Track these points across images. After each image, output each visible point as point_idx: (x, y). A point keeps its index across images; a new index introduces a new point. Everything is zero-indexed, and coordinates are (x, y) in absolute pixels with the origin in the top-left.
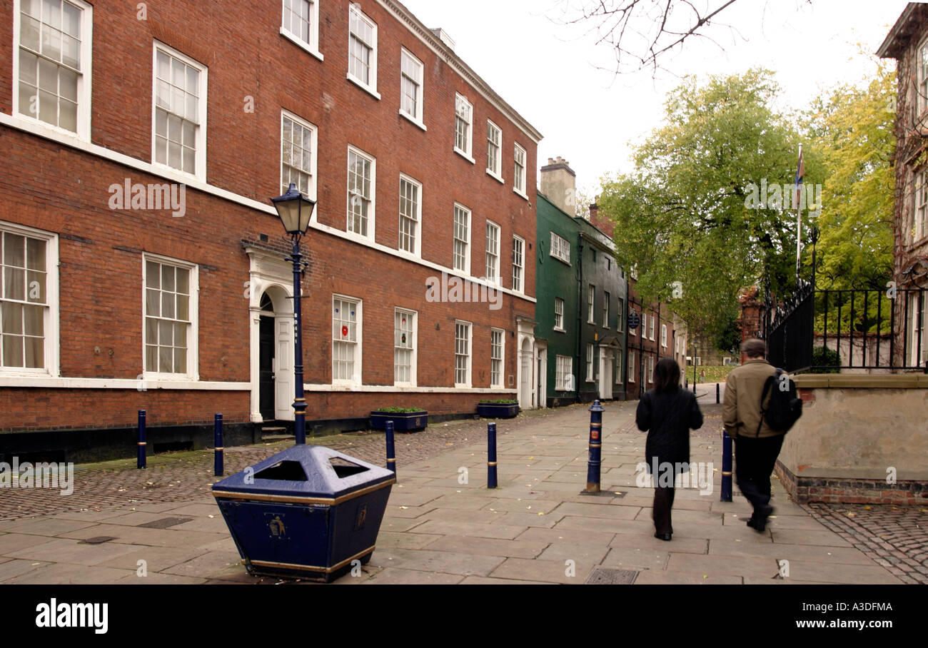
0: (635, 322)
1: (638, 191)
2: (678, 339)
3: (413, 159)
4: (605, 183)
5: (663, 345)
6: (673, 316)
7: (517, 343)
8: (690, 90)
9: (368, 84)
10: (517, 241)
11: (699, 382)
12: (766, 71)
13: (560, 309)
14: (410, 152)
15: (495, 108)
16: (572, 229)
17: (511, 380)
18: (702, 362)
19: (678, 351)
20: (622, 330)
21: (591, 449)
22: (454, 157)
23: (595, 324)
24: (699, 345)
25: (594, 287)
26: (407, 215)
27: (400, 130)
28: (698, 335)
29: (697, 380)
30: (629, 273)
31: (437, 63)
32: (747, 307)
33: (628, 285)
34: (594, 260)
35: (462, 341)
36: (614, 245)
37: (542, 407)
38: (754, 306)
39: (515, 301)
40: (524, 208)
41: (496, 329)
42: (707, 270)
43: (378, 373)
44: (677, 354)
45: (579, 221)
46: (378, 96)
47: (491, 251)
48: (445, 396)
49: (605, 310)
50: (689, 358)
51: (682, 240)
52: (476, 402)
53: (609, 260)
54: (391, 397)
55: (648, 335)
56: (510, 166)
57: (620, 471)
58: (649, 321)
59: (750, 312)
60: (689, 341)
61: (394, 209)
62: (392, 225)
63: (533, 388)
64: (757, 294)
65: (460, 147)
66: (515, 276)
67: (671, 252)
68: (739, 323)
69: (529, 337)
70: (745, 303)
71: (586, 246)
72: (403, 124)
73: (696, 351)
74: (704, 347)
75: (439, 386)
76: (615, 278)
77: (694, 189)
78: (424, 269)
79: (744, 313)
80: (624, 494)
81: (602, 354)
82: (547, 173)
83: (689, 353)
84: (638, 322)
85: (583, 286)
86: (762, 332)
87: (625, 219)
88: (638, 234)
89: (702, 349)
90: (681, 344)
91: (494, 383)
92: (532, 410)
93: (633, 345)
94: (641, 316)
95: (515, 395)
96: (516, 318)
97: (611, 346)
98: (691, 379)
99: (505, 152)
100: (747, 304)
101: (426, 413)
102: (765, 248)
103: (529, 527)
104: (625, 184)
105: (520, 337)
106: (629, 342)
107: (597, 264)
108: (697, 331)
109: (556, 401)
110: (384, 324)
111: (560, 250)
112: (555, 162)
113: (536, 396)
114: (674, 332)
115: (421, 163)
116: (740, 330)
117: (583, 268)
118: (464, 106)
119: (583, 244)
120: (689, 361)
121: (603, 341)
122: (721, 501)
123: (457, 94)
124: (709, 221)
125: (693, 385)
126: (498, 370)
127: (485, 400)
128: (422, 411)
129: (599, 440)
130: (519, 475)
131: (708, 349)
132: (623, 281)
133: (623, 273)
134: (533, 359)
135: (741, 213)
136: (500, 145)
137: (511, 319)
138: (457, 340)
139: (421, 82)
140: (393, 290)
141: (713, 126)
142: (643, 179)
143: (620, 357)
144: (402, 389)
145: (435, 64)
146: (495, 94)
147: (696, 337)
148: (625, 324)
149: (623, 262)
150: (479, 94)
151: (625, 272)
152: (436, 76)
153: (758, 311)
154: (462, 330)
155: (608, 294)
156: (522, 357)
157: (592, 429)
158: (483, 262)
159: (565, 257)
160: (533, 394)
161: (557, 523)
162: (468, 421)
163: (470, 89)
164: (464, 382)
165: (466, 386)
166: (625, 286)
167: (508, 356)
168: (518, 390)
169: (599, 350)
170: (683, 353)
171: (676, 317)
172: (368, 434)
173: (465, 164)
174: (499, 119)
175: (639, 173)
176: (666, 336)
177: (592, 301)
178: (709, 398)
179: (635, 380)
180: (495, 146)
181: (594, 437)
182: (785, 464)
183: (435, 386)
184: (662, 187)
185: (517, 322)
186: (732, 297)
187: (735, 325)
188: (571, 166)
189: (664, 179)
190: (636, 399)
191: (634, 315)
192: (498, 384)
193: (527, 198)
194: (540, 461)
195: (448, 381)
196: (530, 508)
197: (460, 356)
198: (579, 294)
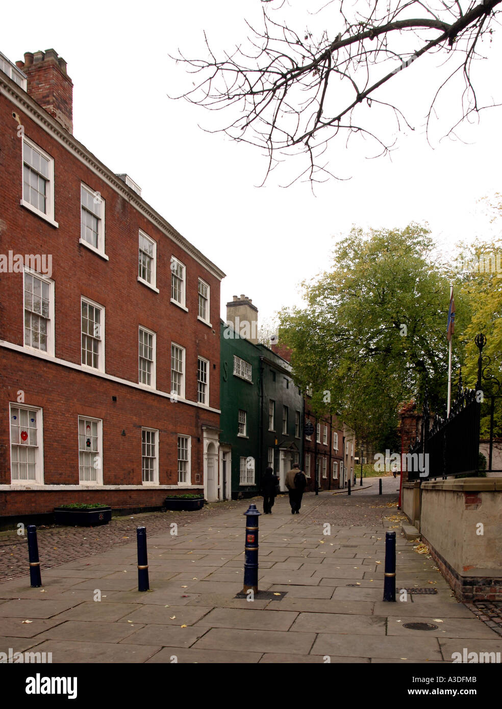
0: (310, 430)
1: (311, 324)
2: (347, 444)
3: (95, 284)
4: (283, 316)
5: (335, 448)
6: (343, 426)
7: (202, 447)
8: (356, 242)
9: (45, 213)
10: (202, 362)
11: (365, 477)
12: (422, 230)
13: (243, 419)
14: (92, 278)
15: (179, 247)
16: (254, 354)
17: (198, 477)
18: (367, 461)
19: (347, 453)
20: (299, 437)
21: (247, 552)
22: (138, 286)
23: (275, 431)
24: (365, 449)
25: (274, 401)
26: (90, 334)
27: (80, 258)
28: (365, 441)
29: (363, 475)
30: (305, 390)
31: (119, 201)
32: (406, 417)
33: (304, 400)
34: (274, 380)
35: (148, 446)
36: (291, 368)
37: (227, 500)
38: (412, 417)
39: (200, 412)
40: (208, 334)
41: (181, 435)
42: (371, 388)
43: (61, 474)
44: (347, 455)
45: (260, 347)
46: (56, 225)
47: (177, 369)
48: (133, 492)
49: (285, 421)
50: (357, 458)
51: (349, 364)
52: (163, 496)
53: (288, 380)
54: (76, 495)
55: (322, 441)
56: (194, 298)
57: (284, 566)
58: (322, 430)
59: (408, 421)
60: (357, 445)
61: (75, 328)
62: (74, 342)
63: (219, 484)
64: (414, 407)
65: (144, 277)
66: (201, 391)
67: (341, 374)
68: (398, 430)
69: (214, 442)
70: (403, 414)
71: (267, 369)
72: (84, 253)
73: (362, 453)
74: (369, 450)
75: (126, 485)
76: (293, 394)
77: (360, 322)
78: (108, 383)
79: (403, 423)
80: (283, 594)
81: (282, 456)
82: (232, 308)
83: (356, 454)
84: (313, 431)
85: (264, 400)
86: (420, 437)
87: (301, 346)
88: (312, 359)
89: (368, 451)
90: (350, 447)
91: (181, 481)
92: (218, 502)
93: (308, 448)
94: (316, 426)
95: (201, 491)
96: (202, 427)
97: (289, 449)
98: (359, 475)
99: (189, 285)
100: (406, 415)
101: (109, 508)
102: (420, 372)
103: (163, 647)
104: (301, 318)
105: (206, 442)
106: (305, 446)
107: (277, 383)
108: (363, 438)
109: (240, 494)
110: (67, 430)
111: (243, 371)
112: (239, 299)
113: (221, 491)
114: (344, 438)
115: (103, 288)
116: (400, 437)
117: (264, 386)
118: (146, 243)
119: (264, 366)
120: (357, 460)
121: (283, 446)
122: (384, 601)
123: (140, 231)
124: (372, 350)
125: (360, 479)
126: (185, 469)
127: (172, 496)
128: (105, 506)
129: (255, 543)
130: (180, 573)
131: (373, 452)
132: (300, 397)
133: (300, 391)
134: (219, 460)
135: (400, 342)
136: (184, 279)
137: (197, 426)
138: (144, 445)
139: (102, 216)
140: (75, 400)
141: (376, 271)
142: (316, 314)
143: (297, 458)
144: (88, 487)
145: (117, 202)
146: (178, 234)
147: (363, 443)
148: (301, 432)
149: (298, 381)
150: (162, 232)
151: (302, 391)
152: (118, 213)
153: (415, 420)
154: (150, 436)
155: (286, 407)
156: (208, 459)
157: (248, 532)
158: (169, 378)
159: (247, 376)
160: (219, 489)
161: (198, 638)
162: (155, 513)
163: (152, 227)
164: (152, 480)
165: (154, 483)
166: (301, 402)
167: (194, 458)
168: (205, 486)
169: (279, 453)
170: (352, 455)
171: (345, 426)
172: (51, 528)
173: (150, 294)
174: (182, 256)
175: (312, 309)
176: (337, 442)
177: (272, 413)
178: (373, 489)
179: (311, 476)
180: (179, 279)
181: (250, 541)
182: (448, 561)
183: (122, 484)
184: (332, 321)
185: (202, 430)
186: (392, 410)
187: (395, 432)
188: (253, 303)
189: (334, 314)
190: (312, 491)
191: (309, 424)
192: (185, 481)
193: (211, 326)
194: (208, 555)
195: (135, 479)
196: (174, 617)
197: (147, 458)
198: (260, 407)
